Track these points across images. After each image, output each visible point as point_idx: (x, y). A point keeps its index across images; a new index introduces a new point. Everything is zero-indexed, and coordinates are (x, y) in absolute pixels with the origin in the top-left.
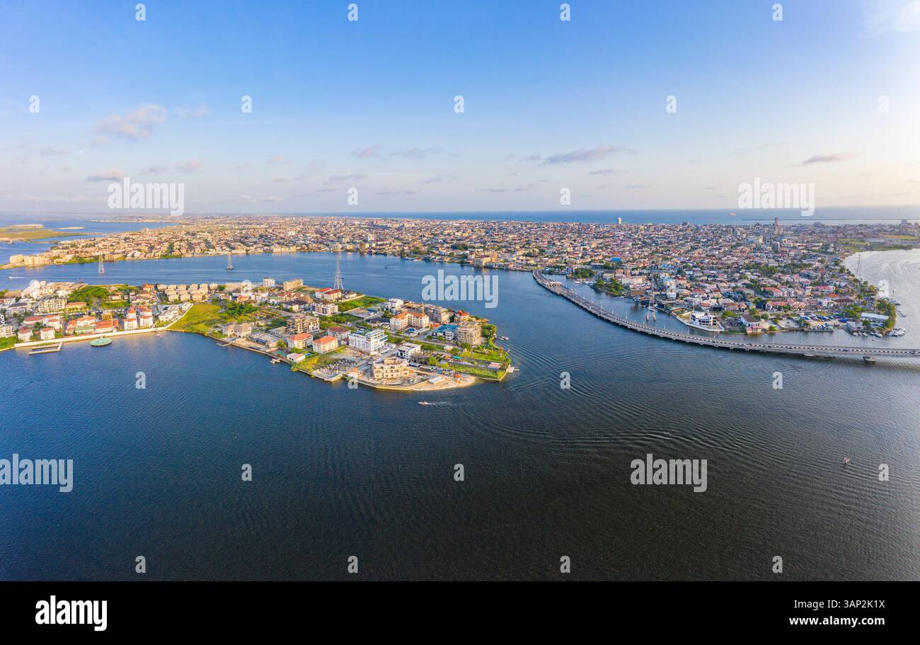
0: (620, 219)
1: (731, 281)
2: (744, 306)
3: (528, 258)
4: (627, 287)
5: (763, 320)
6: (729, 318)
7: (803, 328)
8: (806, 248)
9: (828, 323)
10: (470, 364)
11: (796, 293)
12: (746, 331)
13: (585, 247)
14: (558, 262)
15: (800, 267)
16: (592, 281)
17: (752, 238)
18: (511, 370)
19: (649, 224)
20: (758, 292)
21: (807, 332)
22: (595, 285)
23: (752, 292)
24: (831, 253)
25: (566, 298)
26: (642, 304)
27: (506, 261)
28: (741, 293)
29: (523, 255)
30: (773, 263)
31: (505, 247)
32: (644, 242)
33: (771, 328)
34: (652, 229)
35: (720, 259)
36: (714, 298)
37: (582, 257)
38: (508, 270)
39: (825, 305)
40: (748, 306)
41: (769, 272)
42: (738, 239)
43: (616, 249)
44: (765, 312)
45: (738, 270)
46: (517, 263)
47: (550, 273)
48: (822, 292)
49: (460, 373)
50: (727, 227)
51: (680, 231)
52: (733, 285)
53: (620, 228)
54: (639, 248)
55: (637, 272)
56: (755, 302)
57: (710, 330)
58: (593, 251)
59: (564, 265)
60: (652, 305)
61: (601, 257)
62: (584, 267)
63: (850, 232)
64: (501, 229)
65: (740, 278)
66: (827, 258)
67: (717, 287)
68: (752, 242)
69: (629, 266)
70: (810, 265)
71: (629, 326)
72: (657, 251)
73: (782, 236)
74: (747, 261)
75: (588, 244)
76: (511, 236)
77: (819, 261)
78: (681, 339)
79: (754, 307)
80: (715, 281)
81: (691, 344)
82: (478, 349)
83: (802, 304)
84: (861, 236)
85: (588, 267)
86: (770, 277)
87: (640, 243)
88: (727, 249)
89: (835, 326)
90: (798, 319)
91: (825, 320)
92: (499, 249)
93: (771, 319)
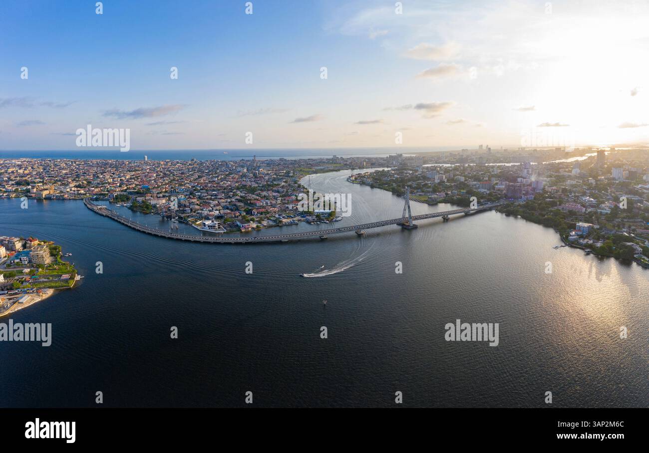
0: (146, 157)
1: (227, 198)
2: (238, 214)
3: (79, 189)
4: (155, 206)
5: (252, 222)
6: (229, 223)
7: (278, 224)
8: (275, 174)
9: (294, 219)
10: (46, 280)
11: (271, 203)
12: (241, 231)
13: (122, 178)
14: (102, 190)
15: (272, 186)
16: (129, 204)
17: (239, 169)
18: (78, 278)
19: (167, 161)
20: (246, 204)
21: (281, 227)
22: (131, 206)
23: (242, 204)
24: (292, 177)
25: (111, 218)
26: (167, 218)
27: (61, 192)
28: (235, 205)
29: (74, 187)
30: (254, 185)
31: (60, 181)
32: (165, 174)
33: (257, 226)
34: (169, 164)
35: (218, 183)
36: (216, 210)
37: (120, 186)
38: (64, 199)
39: (291, 208)
40: (241, 214)
41: (252, 191)
42: (230, 170)
43: (145, 179)
44: (253, 217)
45: (231, 190)
46: (71, 193)
47: (97, 200)
48: (288, 200)
49: (40, 288)
50: (222, 162)
51: (190, 165)
52: (229, 200)
53: (146, 163)
54: (161, 178)
55: (161, 195)
56: (245, 211)
57: (217, 232)
58: (127, 181)
59: (106, 193)
60: (174, 218)
61: (134, 186)
62: (122, 193)
63: (302, 164)
64: (56, 165)
65: (233, 195)
66: (289, 180)
67: (218, 202)
68: (239, 172)
69: (154, 191)
70: (278, 185)
71: (160, 234)
72: (174, 180)
73: (259, 167)
74: (237, 184)
75: (124, 176)
76: (64, 172)
77: (284, 182)
78: (197, 240)
79: (245, 214)
80: (216, 198)
81: (205, 243)
82: (50, 266)
83: (276, 209)
84: (310, 166)
85: (125, 193)
86: (253, 194)
87: (162, 174)
88: (223, 177)
89: (299, 220)
90: (274, 219)
91: (292, 218)
92: (55, 183)
93: (257, 221)
